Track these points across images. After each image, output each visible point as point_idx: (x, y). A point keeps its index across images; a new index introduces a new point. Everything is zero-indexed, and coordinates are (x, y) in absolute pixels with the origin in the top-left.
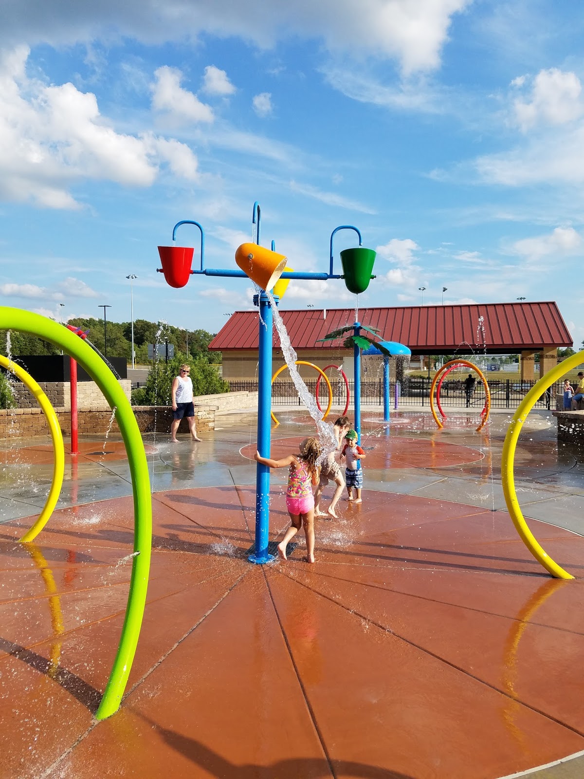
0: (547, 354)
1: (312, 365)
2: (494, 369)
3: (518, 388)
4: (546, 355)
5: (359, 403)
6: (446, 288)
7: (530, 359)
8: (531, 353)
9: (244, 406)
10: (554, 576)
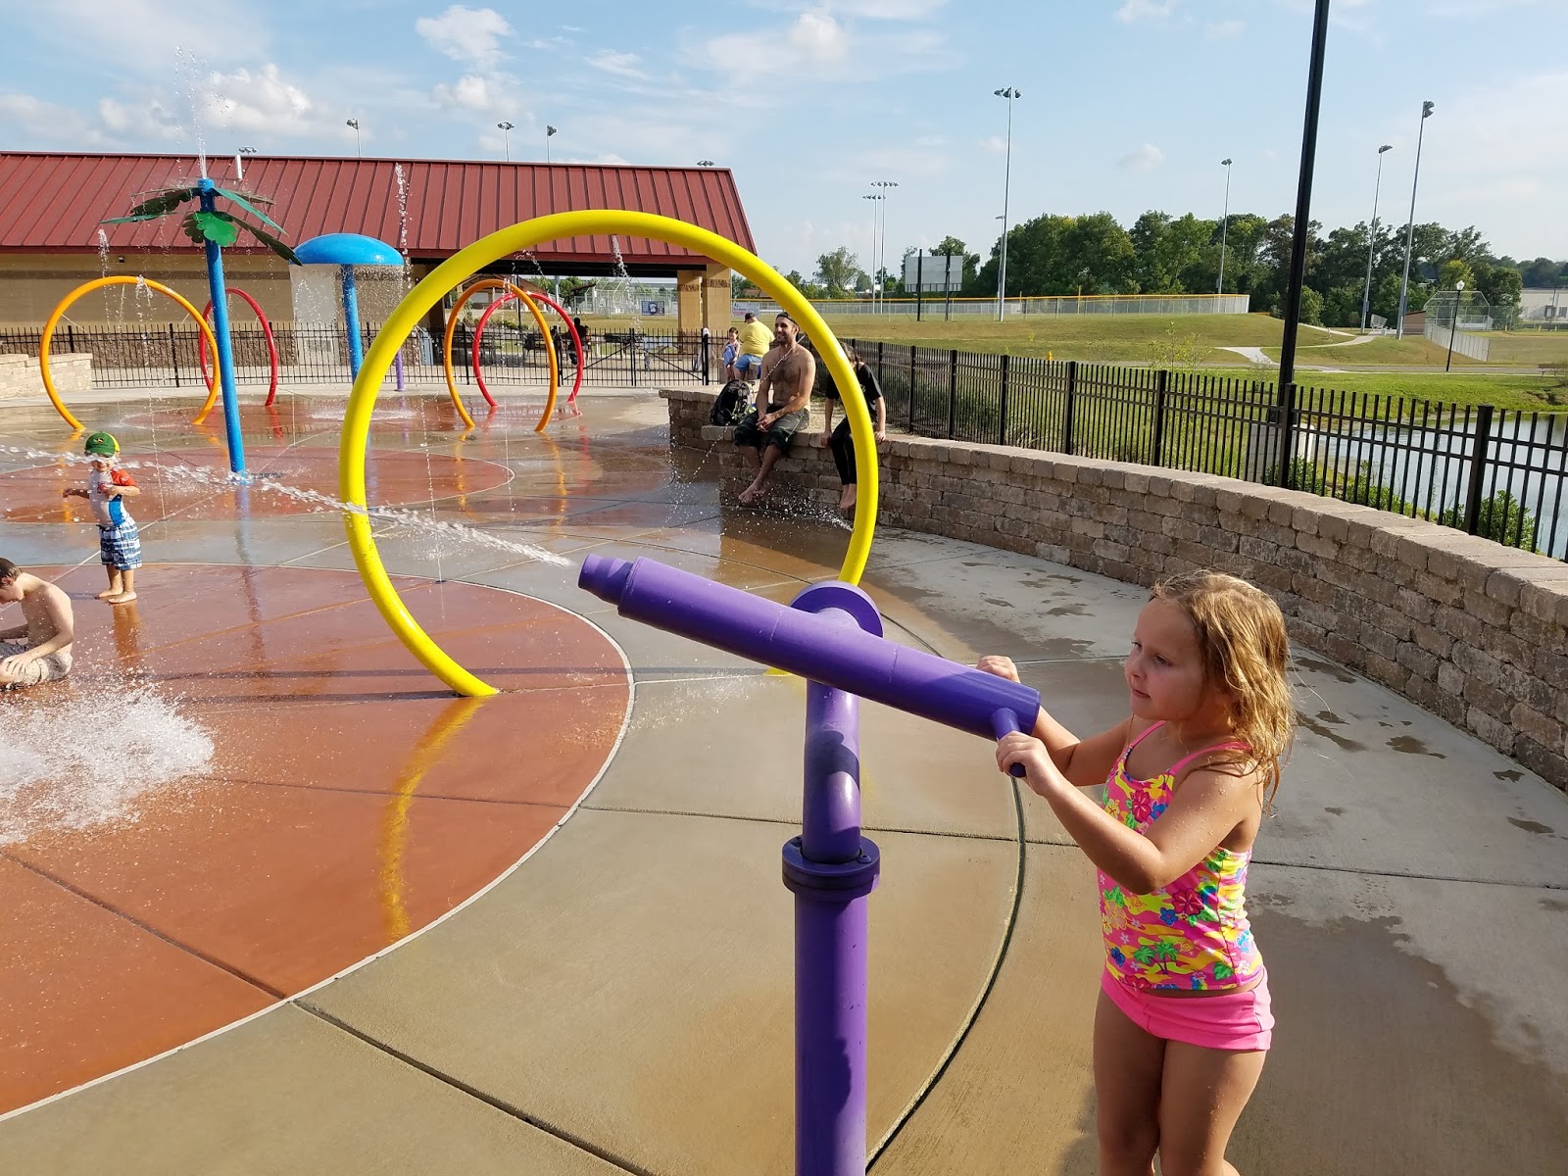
0: (713, 278)
1: (170, 291)
2: (654, 310)
3: (651, 346)
4: (712, 281)
5: (233, 382)
6: (554, 128)
7: (692, 288)
8: (695, 277)
9: (16, 389)
10: (459, 695)
